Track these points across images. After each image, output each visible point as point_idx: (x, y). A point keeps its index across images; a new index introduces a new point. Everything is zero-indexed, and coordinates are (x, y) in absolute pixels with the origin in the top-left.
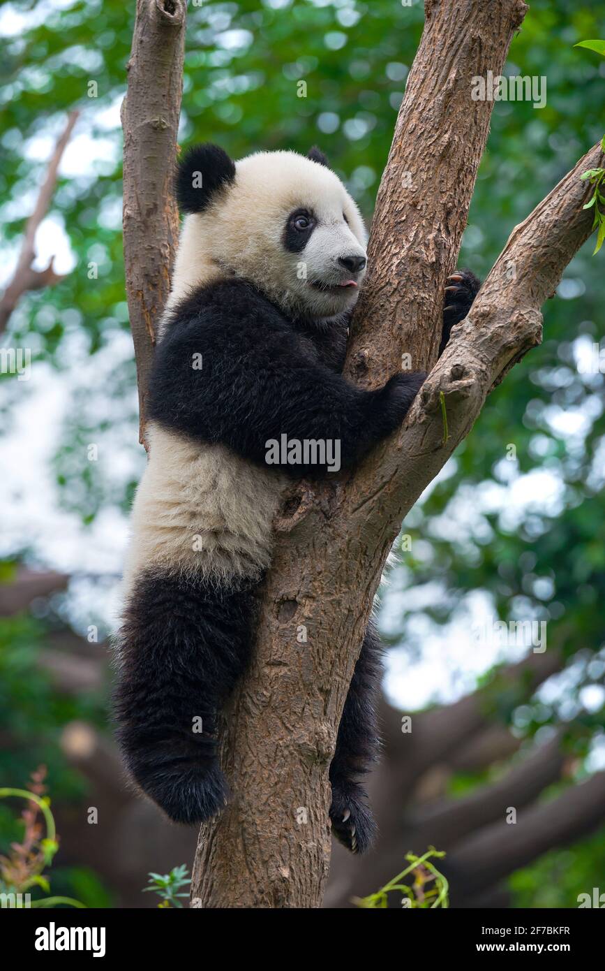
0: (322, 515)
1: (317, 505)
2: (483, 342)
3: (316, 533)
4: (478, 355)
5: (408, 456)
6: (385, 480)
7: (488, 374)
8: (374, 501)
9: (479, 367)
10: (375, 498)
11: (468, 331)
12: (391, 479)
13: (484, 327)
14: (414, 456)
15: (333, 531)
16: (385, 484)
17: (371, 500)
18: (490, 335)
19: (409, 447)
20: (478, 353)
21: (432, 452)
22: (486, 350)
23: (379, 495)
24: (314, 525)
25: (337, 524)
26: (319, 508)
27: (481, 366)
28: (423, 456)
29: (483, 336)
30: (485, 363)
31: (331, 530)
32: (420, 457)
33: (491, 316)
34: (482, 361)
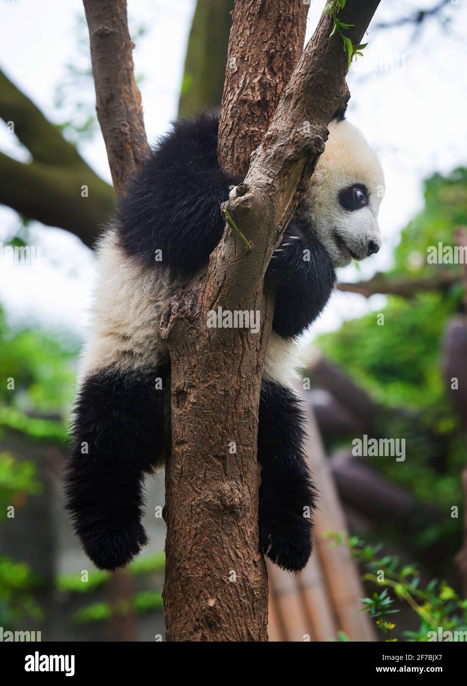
0: (187, 321)
1: (182, 314)
2: (269, 161)
3: (186, 336)
4: (266, 172)
5: (230, 263)
6: (220, 285)
7: (276, 185)
8: (217, 303)
9: (266, 182)
10: (218, 301)
11: (259, 154)
12: (223, 284)
13: (269, 148)
14: (234, 262)
15: (197, 332)
16: (221, 288)
17: (216, 303)
18: (273, 153)
19: (228, 256)
20: (265, 170)
21: (246, 256)
22: (272, 166)
23: (219, 297)
24: (182, 330)
25: (198, 326)
26: (183, 316)
27: (268, 181)
28: (239, 261)
29: (269, 155)
30: (272, 178)
31: (195, 331)
32: (238, 262)
33: (273, 138)
34: (269, 176)
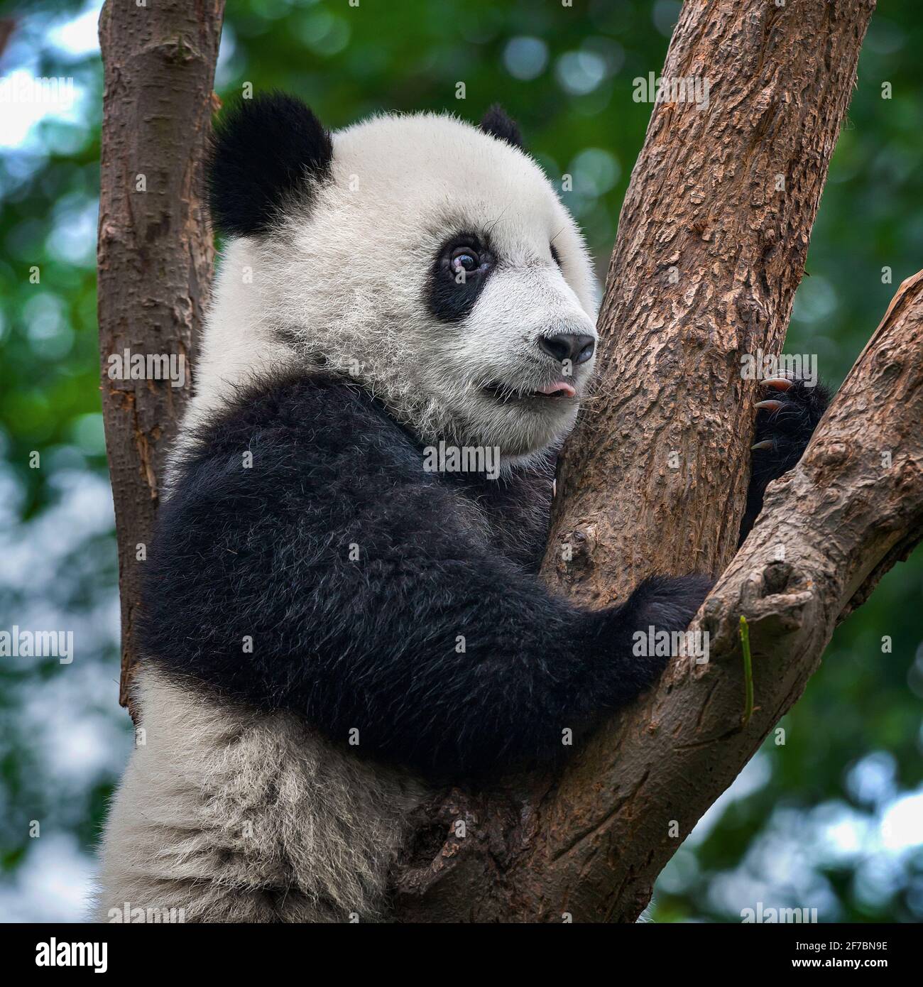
0: (490, 862)
1: (482, 842)
2: (831, 517)
3: (478, 899)
4: (819, 543)
5: (671, 746)
6: (621, 794)
7: (840, 582)
8: (597, 837)
9: (823, 568)
10: (601, 831)
11: (801, 493)
12: (634, 794)
13: (834, 485)
14: (683, 747)
15: (513, 896)
16: (621, 802)
17: (593, 835)
18: (845, 501)
19: (673, 727)
20: (819, 538)
21: (720, 739)
22: (836, 532)
23: (609, 823)
24: (474, 884)
25: (520, 882)
26: (484, 848)
27: (825, 565)
28: (702, 747)
29: (832, 503)
30: (834, 561)
31: (508, 894)
32: (695, 749)
33: (848, 463)
34: (828, 556)
